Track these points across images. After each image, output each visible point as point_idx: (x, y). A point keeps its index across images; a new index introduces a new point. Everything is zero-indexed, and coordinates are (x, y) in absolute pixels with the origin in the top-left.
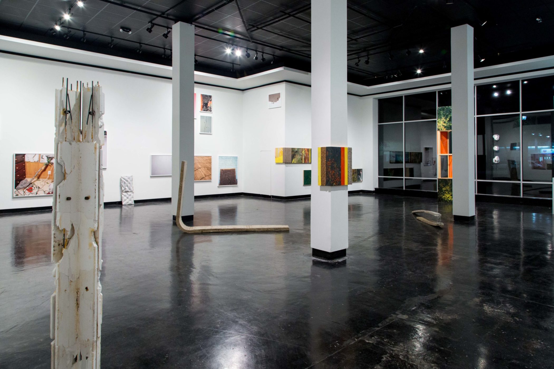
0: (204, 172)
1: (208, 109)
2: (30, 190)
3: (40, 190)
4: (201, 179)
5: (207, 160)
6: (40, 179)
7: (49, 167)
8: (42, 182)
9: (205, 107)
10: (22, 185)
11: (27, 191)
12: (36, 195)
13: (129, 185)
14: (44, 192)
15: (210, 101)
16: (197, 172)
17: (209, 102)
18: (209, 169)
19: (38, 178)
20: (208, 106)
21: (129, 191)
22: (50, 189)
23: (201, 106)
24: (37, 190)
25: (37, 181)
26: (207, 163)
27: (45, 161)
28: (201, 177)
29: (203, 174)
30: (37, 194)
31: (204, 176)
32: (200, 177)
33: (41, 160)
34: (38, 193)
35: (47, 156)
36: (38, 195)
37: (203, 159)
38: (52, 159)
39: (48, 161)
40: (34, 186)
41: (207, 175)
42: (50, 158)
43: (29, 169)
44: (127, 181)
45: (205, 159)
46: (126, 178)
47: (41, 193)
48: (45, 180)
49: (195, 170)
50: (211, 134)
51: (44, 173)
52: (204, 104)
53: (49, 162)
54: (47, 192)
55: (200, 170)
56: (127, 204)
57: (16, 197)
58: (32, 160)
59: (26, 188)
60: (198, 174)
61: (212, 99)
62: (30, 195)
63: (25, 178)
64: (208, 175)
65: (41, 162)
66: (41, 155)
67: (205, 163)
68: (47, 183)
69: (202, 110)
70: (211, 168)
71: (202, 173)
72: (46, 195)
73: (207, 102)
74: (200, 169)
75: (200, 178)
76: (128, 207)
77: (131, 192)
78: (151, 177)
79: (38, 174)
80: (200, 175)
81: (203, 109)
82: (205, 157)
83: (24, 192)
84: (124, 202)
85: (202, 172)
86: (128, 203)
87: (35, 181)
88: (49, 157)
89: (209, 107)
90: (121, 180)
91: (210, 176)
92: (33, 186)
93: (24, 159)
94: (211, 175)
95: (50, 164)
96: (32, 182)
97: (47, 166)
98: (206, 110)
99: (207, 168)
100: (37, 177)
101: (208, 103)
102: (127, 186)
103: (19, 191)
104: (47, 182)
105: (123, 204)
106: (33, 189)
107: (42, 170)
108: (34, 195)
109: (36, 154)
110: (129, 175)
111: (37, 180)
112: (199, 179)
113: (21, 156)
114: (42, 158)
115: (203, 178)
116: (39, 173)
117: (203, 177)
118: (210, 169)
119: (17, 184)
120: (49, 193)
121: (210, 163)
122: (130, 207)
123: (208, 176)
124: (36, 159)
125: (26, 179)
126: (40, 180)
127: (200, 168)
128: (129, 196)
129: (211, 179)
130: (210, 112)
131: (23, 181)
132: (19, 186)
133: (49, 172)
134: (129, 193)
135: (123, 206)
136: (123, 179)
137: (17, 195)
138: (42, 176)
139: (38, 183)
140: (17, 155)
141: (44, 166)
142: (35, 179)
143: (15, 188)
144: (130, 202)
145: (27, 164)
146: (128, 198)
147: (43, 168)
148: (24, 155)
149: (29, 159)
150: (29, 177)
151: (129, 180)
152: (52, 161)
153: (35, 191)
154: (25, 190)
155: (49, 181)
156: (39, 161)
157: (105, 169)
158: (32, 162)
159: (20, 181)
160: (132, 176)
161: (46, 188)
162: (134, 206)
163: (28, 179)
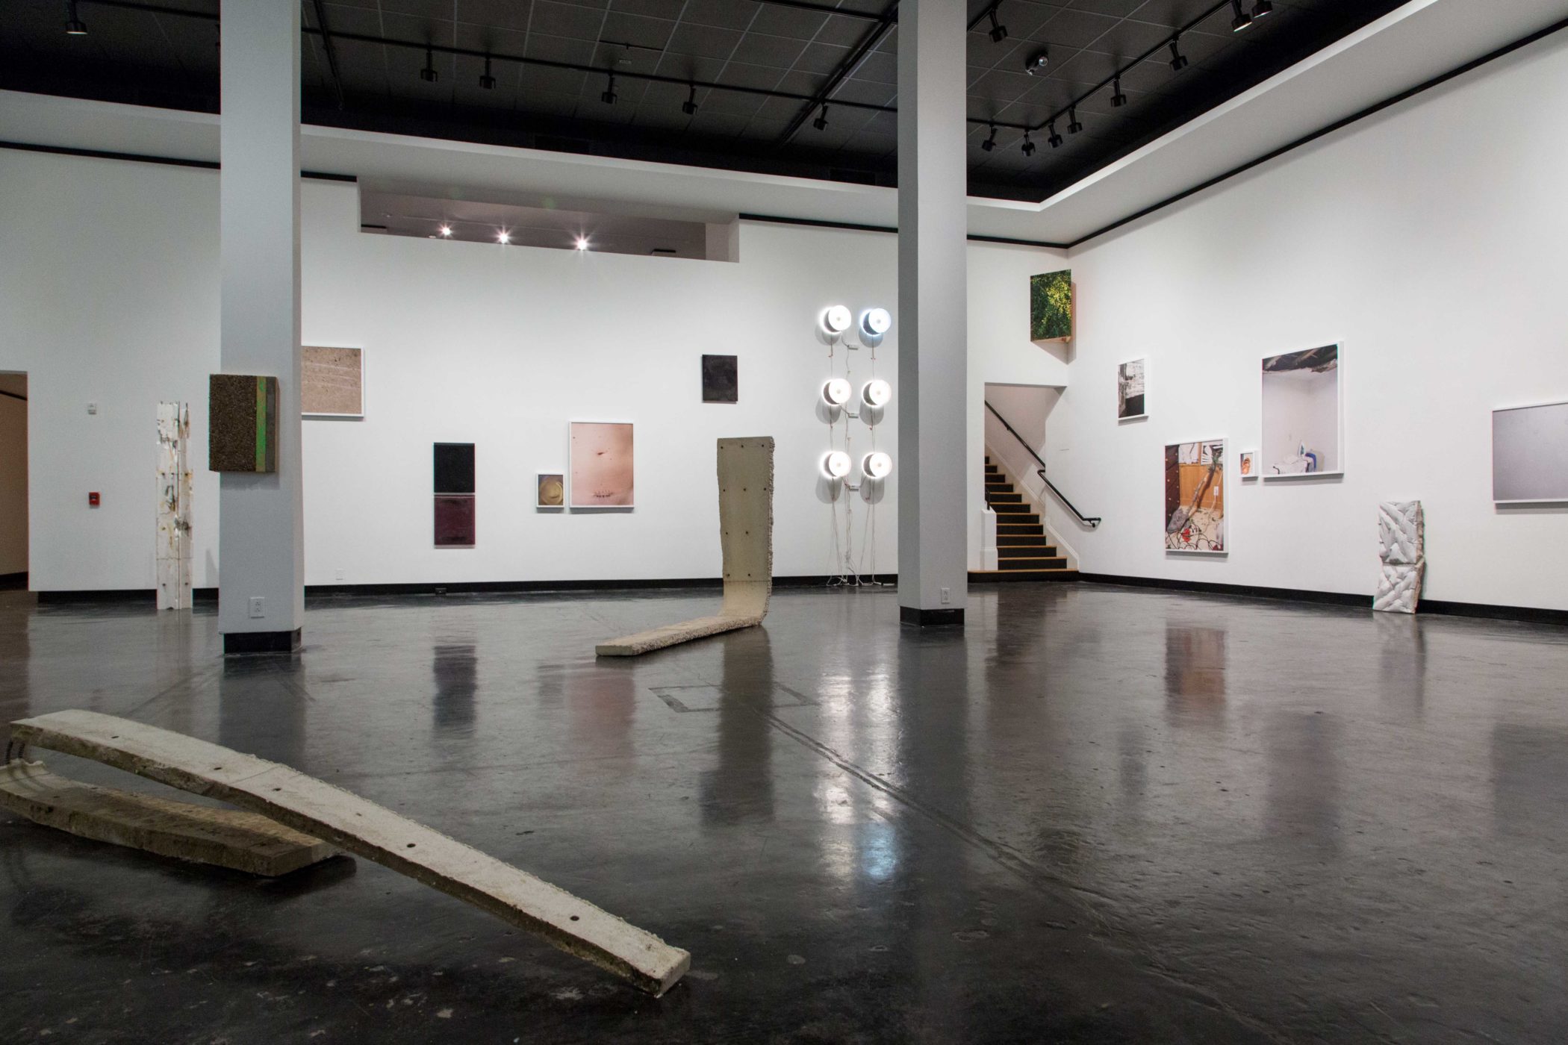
2: (1187, 536)
3: (1202, 537)
6: (1202, 509)
7: (1215, 474)
8: (1204, 516)
10: (1175, 524)
11: (1182, 540)
12: (1196, 551)
13: (1402, 537)
14: (1209, 542)
19: (1199, 506)
21: (1404, 559)
22: (1218, 538)
24: (1197, 537)
25: (1197, 514)
27: (1208, 460)
30: (1197, 546)
33: (1202, 457)
34: (1200, 545)
35: (1212, 447)
36: (1198, 551)
38: (1220, 453)
39: (1213, 458)
40: (1193, 527)
42: (1217, 450)
43: (1188, 485)
44: (1396, 521)
46: (1394, 509)
47: (1204, 548)
48: (1211, 510)
51: (1207, 491)
53: (1215, 462)
54: (1213, 544)
56: (1387, 609)
57: (1171, 554)
58: (1189, 462)
59: (1181, 530)
62: (1188, 550)
63: (1179, 504)
65: (1202, 463)
66: (1203, 444)
68: (1213, 520)
72: (1211, 551)
76: (1388, 619)
77: (1408, 563)
78: (1499, 507)
79: (1197, 495)
83: (1179, 541)
84: (1378, 598)
86: (1389, 604)
87: (1193, 514)
88: (1215, 448)
90: (1382, 519)
92: (1190, 527)
93: (1177, 457)
95: (1217, 469)
96: (1190, 514)
97: (1212, 471)
100: (1196, 503)
102: (1396, 540)
103: (1171, 536)
104: (1212, 516)
105: (1376, 605)
106: (1191, 533)
107: (1204, 485)
108: (1193, 550)
109: (1194, 443)
110: (1406, 499)
111: (1197, 511)
113: (1173, 450)
114: (1204, 453)
116: (1200, 494)
119: (1168, 520)
120: (1216, 548)
122: (1397, 620)
124: (1195, 457)
125: (1180, 507)
126: (1201, 512)
128: (1399, 580)
131: (1177, 513)
132: (1172, 526)
133: (1216, 489)
134: (1401, 569)
135: (1374, 614)
136: (1384, 514)
137: (1169, 547)
138: (1204, 500)
139: (1199, 520)
140: (1168, 448)
141: (1208, 475)
142: (1194, 509)
143: (1166, 530)
144: (1397, 604)
145: (1182, 470)
146: (1394, 586)
147: (1206, 479)
148: (1178, 446)
149: (1185, 457)
150: (1186, 504)
151: (1404, 519)
152: (1220, 459)
153: (1193, 540)
154: (1179, 535)
155: (1216, 515)
156: (1199, 460)
157: (1338, 477)
158: (1189, 466)
159: (1172, 513)
160: (1413, 503)
161: (1210, 534)
162: (1418, 620)
163: (1184, 508)
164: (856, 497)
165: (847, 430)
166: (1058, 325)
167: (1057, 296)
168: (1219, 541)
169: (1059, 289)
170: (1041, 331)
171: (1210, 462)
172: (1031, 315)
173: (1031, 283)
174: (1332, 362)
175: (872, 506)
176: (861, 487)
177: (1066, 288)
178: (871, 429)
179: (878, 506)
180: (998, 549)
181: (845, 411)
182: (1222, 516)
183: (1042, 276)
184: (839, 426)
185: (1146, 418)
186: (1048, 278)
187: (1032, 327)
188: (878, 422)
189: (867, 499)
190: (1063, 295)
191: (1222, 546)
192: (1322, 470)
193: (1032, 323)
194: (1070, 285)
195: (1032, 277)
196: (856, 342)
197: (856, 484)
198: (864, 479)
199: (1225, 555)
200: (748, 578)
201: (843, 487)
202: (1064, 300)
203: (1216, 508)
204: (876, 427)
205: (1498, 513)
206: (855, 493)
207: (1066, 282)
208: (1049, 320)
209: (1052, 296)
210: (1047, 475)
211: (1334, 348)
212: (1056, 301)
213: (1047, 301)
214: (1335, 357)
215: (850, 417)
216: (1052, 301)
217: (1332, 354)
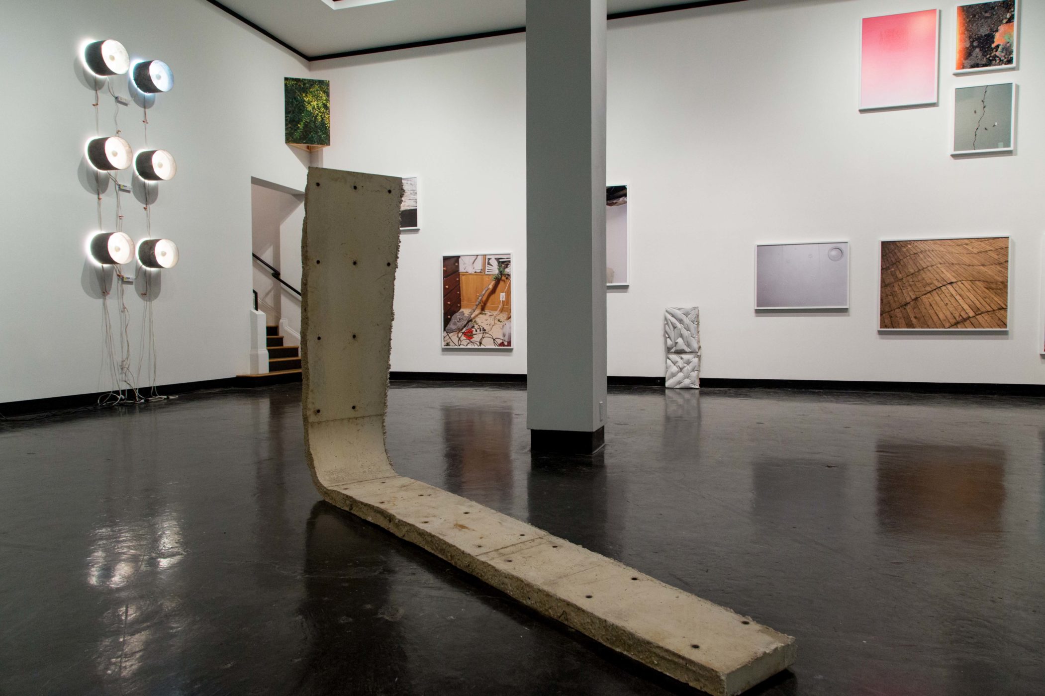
0: (971, 297)
1: (996, 56)
2: (469, 335)
3: (487, 335)
4: (956, 324)
5: (987, 251)
6: (487, 312)
7: (502, 283)
8: (489, 318)
9: (977, 50)
10: (455, 324)
11: (463, 338)
12: (479, 347)
13: (686, 333)
14: (494, 340)
15: (1004, 21)
16: (937, 298)
17: (1002, 28)
18: (994, 286)
19: (483, 309)
20: (993, 46)
21: (687, 350)
22: (504, 336)
23: (960, 52)
24: (481, 336)
25: (481, 315)
26: (983, 265)
27: (495, 269)
28: (957, 316)
29: (966, 307)
30: (481, 343)
31: (971, 314)
32: (949, 316)
33: (487, 268)
34: (484, 342)
35: (497, 259)
36: (482, 347)
37: (965, 252)
38: (507, 265)
39: (499, 269)
40: (476, 327)
41: (983, 310)
42: (503, 262)
43: (468, 289)
44: (681, 321)
45: (975, 251)
46: (679, 313)
47: (488, 344)
48: (495, 313)
49: (928, 289)
50: (1010, 153)
51: (492, 297)
52: (972, 43)
53: (501, 273)
54: (500, 341)
55: (954, 293)
56: (678, 386)
57: (448, 349)
58: (470, 271)
59: (462, 330)
60: (942, 304)
61: (1016, 13)
62: (470, 346)
63: (460, 307)
64: (989, 308)
65: (486, 273)
66: (488, 257)
67: (976, 262)
68: (499, 321)
69: (963, 68)
70: (1005, 284)
71: (961, 301)
72: (497, 347)
73: (991, 29)
74: (949, 287)
75: (953, 321)
76: (679, 394)
77: (691, 352)
78: (757, 311)
79: (481, 300)
80: (951, 309)
81: (967, 62)
82: (976, 244)
83: (459, 339)
84: (669, 379)
85: (958, 297)
86: (680, 383)
87: (477, 316)
88: (500, 260)
89: (998, 46)
90: (666, 319)
91: (1002, 312)
92: (473, 327)
93: (458, 267)
94: (1004, 309)
95: (503, 278)
96: (472, 316)
97: (498, 280)
98: (985, 61)
99: (987, 282)
100: (480, 307)
101: (997, 31)
102: (681, 336)
103: (450, 335)
104: (498, 318)
105: (668, 384)
106: (474, 332)
107: (489, 291)
108: (476, 347)
109: (477, 255)
110: (688, 305)
111: (480, 313)
112: (947, 325)
113: (453, 260)
114: (489, 264)
115: (965, 320)
116: (484, 298)
117: (965, 316)
118: (1001, 286)
119: (447, 322)
120: (502, 344)
121: (1000, 264)
122: (687, 395)
123: (988, 312)
124: (478, 267)
125: (461, 310)
126: (485, 314)
127: (951, 283)
128: (685, 365)
129: (1005, 325)
130: (1003, 66)
131: (457, 315)
132: (451, 326)
133: (502, 296)
134: (685, 356)
135: (667, 391)
136: (669, 317)
137: (448, 344)
138: (489, 304)
139: (482, 320)
140: (446, 259)
141: (493, 283)
142: (477, 311)
143: (444, 330)
144: (687, 382)
145: (463, 278)
146: (681, 369)
147: (491, 287)
148: (459, 257)
149: (464, 267)
150: (467, 307)
151: (686, 320)
152: (507, 270)
153: (477, 338)
154: (460, 334)
155: (503, 316)
156: (483, 270)
157: (625, 288)
158: (471, 274)
159: (452, 315)
160: (694, 308)
161: (497, 333)
162: (702, 394)
163: (466, 311)
164: (130, 290)
165: (118, 206)
166: (317, 132)
167: (315, 103)
168: (506, 339)
169: (317, 98)
170: (297, 135)
171: (496, 272)
172: (286, 117)
173: (286, 85)
174: (621, 199)
175: (148, 303)
176: (136, 279)
177: (324, 98)
178: (145, 209)
179: (155, 303)
180: (269, 350)
181: (115, 181)
182: (509, 318)
183: (298, 80)
184: (108, 198)
185: (418, 230)
186: (304, 84)
187: (286, 129)
188: (153, 201)
189: (143, 295)
190: (320, 105)
191: (509, 344)
192: (611, 283)
193: (286, 125)
194: (328, 96)
195: (286, 79)
196: (125, 96)
197: (130, 275)
198: (139, 270)
199: (511, 350)
200: (352, 414)
201: (115, 278)
202: (322, 110)
203: (502, 311)
204: (152, 207)
205: (757, 316)
206: (129, 286)
207: (324, 92)
208: (306, 125)
209: (309, 103)
210: (282, 277)
211: (624, 188)
212: (313, 108)
213: (304, 107)
214: (625, 195)
215: (121, 190)
216: (310, 108)
217: (621, 193)
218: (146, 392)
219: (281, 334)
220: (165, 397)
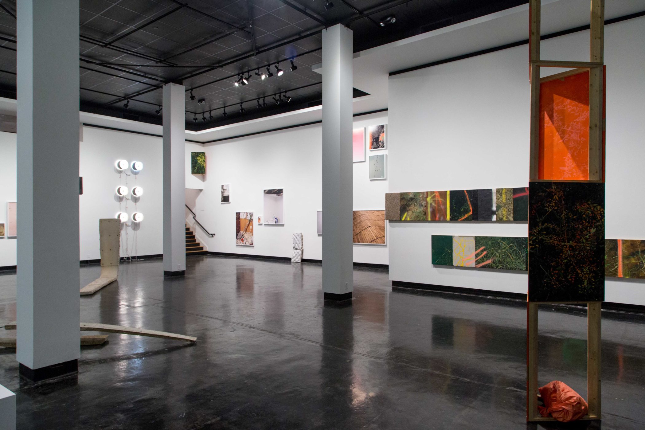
0: (375, 232)
1: (380, 145)
2: (242, 240)
3: (247, 241)
4: (371, 242)
5: (379, 215)
6: (247, 232)
9: (375, 142)
10: (239, 236)
11: (241, 241)
13: (298, 242)
15: (382, 132)
16: (366, 232)
17: (381, 135)
18: (381, 228)
19: (246, 231)
20: (379, 141)
21: (298, 248)
22: (251, 241)
23: (370, 143)
24: (245, 241)
25: (245, 234)
26: (378, 220)
28: (371, 239)
29: (374, 235)
31: (375, 238)
32: (370, 239)
34: (246, 243)
35: (250, 214)
36: (246, 245)
37: (373, 215)
40: (244, 238)
41: (379, 237)
42: (251, 215)
43: (243, 225)
44: (296, 238)
45: (376, 215)
46: (296, 235)
48: (249, 233)
49: (364, 229)
50: (385, 179)
51: (248, 227)
52: (373, 140)
53: (251, 219)
54: (250, 243)
55: (370, 230)
56: (294, 262)
57: (238, 245)
58: (243, 218)
59: (241, 238)
60: (367, 234)
61: (385, 130)
62: (243, 245)
63: (240, 231)
64: (380, 237)
65: (247, 219)
66: (247, 213)
67: (376, 219)
68: (250, 236)
69: (371, 149)
70: (384, 227)
71: (372, 233)
73: (378, 135)
74: (369, 228)
75: (370, 241)
76: (295, 264)
78: (318, 235)
79: (245, 228)
80: (370, 236)
81: (373, 147)
82: (376, 212)
85: (372, 232)
86: (295, 260)
87: (244, 234)
89: (380, 141)
90: (293, 237)
91: (384, 238)
93: (240, 216)
94: (384, 237)
95: (251, 221)
98: (377, 147)
99: (380, 227)
100: (245, 231)
101: (380, 136)
102: (296, 243)
103: (238, 240)
105: (292, 260)
108: (244, 245)
109: (244, 213)
110: (299, 232)
111: (245, 233)
112: (369, 242)
113: (238, 214)
114: (248, 215)
115: (374, 240)
117: (374, 239)
118: (383, 228)
119: (237, 235)
120: (251, 244)
121: (383, 220)
122: (297, 264)
123: (380, 238)
124: (245, 217)
125: (241, 231)
127: (370, 227)
129: (384, 243)
130: (382, 148)
131: (239, 233)
132: (238, 237)
133: (251, 227)
134: (298, 251)
135: (292, 263)
136: (293, 235)
137: (237, 244)
138: (248, 230)
139: (246, 236)
140: (237, 213)
141: (249, 222)
142: (245, 232)
143: (236, 238)
144: (297, 260)
145: (241, 220)
146: (296, 255)
147: (248, 224)
148: (239, 213)
149: (242, 216)
150: (242, 231)
151: (298, 237)
152: (252, 218)
153: (244, 242)
154: (240, 240)
155: (251, 234)
156: (246, 217)
157: (283, 225)
158: (243, 219)
159: (238, 233)
160: (300, 233)
161: (249, 240)
162: (302, 264)
163: (242, 232)
164: (130, 229)
165: (126, 205)
166: (201, 170)
167: (200, 160)
168: (252, 242)
169: (201, 158)
170: (195, 171)
171: (249, 218)
172: (192, 165)
173: (192, 155)
174: (281, 194)
175: (135, 232)
176: (132, 225)
177: (204, 158)
178: (135, 204)
179: (138, 232)
181: (126, 198)
182: (253, 235)
183: (195, 153)
184: (123, 203)
185: (230, 203)
186: (197, 154)
187: (192, 169)
188: (138, 201)
189: (134, 229)
190: (202, 160)
191: (253, 244)
192: (279, 223)
193: (192, 168)
194: (205, 157)
195: (192, 153)
196: (129, 173)
197: (130, 224)
198: (133, 222)
199: (254, 246)
200: (111, 265)
201: (125, 225)
202: (203, 162)
203: (251, 232)
204: (137, 203)
205: (318, 237)
206: (129, 227)
207: (204, 156)
208: (198, 168)
209: (199, 160)
210: (196, 218)
211: (282, 190)
212: (200, 162)
213: (197, 161)
214: (282, 192)
215: (127, 200)
216: (199, 162)
217: (282, 191)
218: (134, 258)
219: (196, 238)
220: (139, 259)
